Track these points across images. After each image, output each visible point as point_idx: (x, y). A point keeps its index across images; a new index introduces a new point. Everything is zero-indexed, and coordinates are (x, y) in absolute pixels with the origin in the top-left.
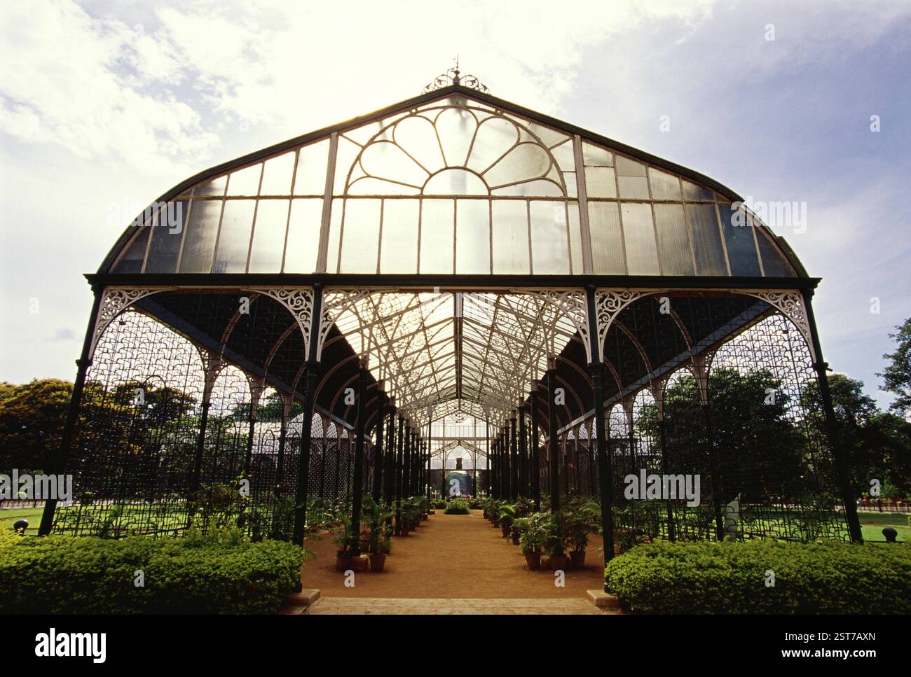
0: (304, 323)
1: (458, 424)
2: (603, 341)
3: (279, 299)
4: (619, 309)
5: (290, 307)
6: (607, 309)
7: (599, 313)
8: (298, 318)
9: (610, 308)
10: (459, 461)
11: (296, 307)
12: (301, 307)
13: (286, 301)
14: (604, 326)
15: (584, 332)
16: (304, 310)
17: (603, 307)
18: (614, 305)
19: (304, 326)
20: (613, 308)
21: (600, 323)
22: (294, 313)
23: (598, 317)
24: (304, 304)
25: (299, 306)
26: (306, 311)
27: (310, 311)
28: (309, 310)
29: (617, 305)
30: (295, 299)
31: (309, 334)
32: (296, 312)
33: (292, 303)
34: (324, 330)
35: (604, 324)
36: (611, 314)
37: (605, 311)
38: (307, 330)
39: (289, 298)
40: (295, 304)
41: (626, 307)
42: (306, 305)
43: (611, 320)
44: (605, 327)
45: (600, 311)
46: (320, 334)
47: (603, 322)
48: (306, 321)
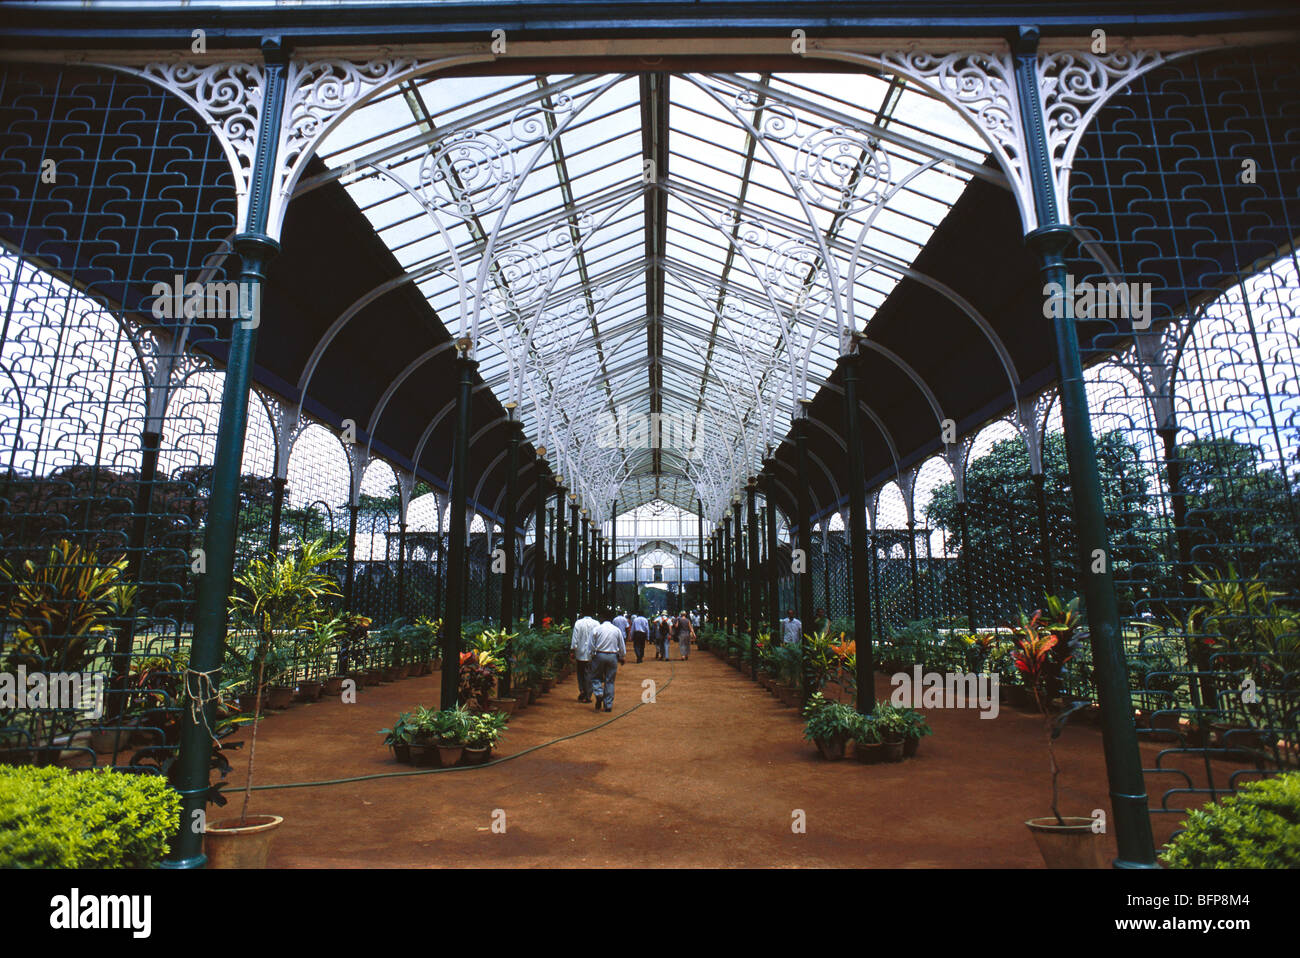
0: (238, 144)
1: (656, 518)
2: (1065, 176)
3: (172, 86)
4: (1103, 95)
5: (202, 107)
6: (1071, 95)
7: (1047, 106)
8: (222, 134)
9: (1078, 93)
10: (658, 569)
11: (218, 104)
12: (232, 105)
13: (192, 92)
14: (1066, 138)
15: (1011, 153)
16: (239, 111)
17: (1058, 89)
18: (1089, 84)
19: (236, 150)
20: (1085, 93)
21: (1052, 131)
22: (210, 120)
23: (1046, 114)
24: (240, 97)
25: (225, 104)
26: (244, 115)
27: (255, 116)
28: (252, 111)
29: (1096, 82)
30: (216, 87)
31: (249, 172)
32: (216, 117)
33: (207, 94)
34: (291, 162)
35: (1066, 134)
36: (1084, 108)
37: (1064, 100)
38: (244, 162)
39: (200, 83)
40: (215, 96)
41: (1124, 89)
42: (245, 100)
43: (1082, 124)
44: (1068, 140)
45: (1051, 101)
46: (280, 168)
47: (1060, 128)
48: (244, 138)
